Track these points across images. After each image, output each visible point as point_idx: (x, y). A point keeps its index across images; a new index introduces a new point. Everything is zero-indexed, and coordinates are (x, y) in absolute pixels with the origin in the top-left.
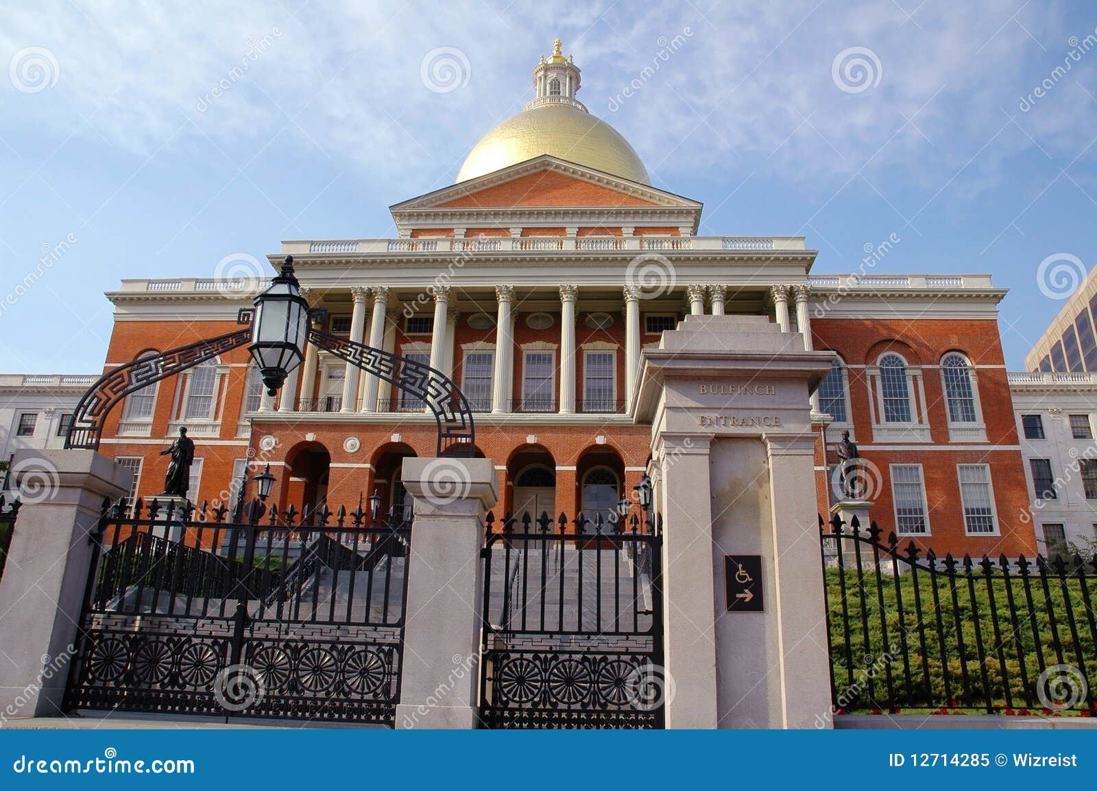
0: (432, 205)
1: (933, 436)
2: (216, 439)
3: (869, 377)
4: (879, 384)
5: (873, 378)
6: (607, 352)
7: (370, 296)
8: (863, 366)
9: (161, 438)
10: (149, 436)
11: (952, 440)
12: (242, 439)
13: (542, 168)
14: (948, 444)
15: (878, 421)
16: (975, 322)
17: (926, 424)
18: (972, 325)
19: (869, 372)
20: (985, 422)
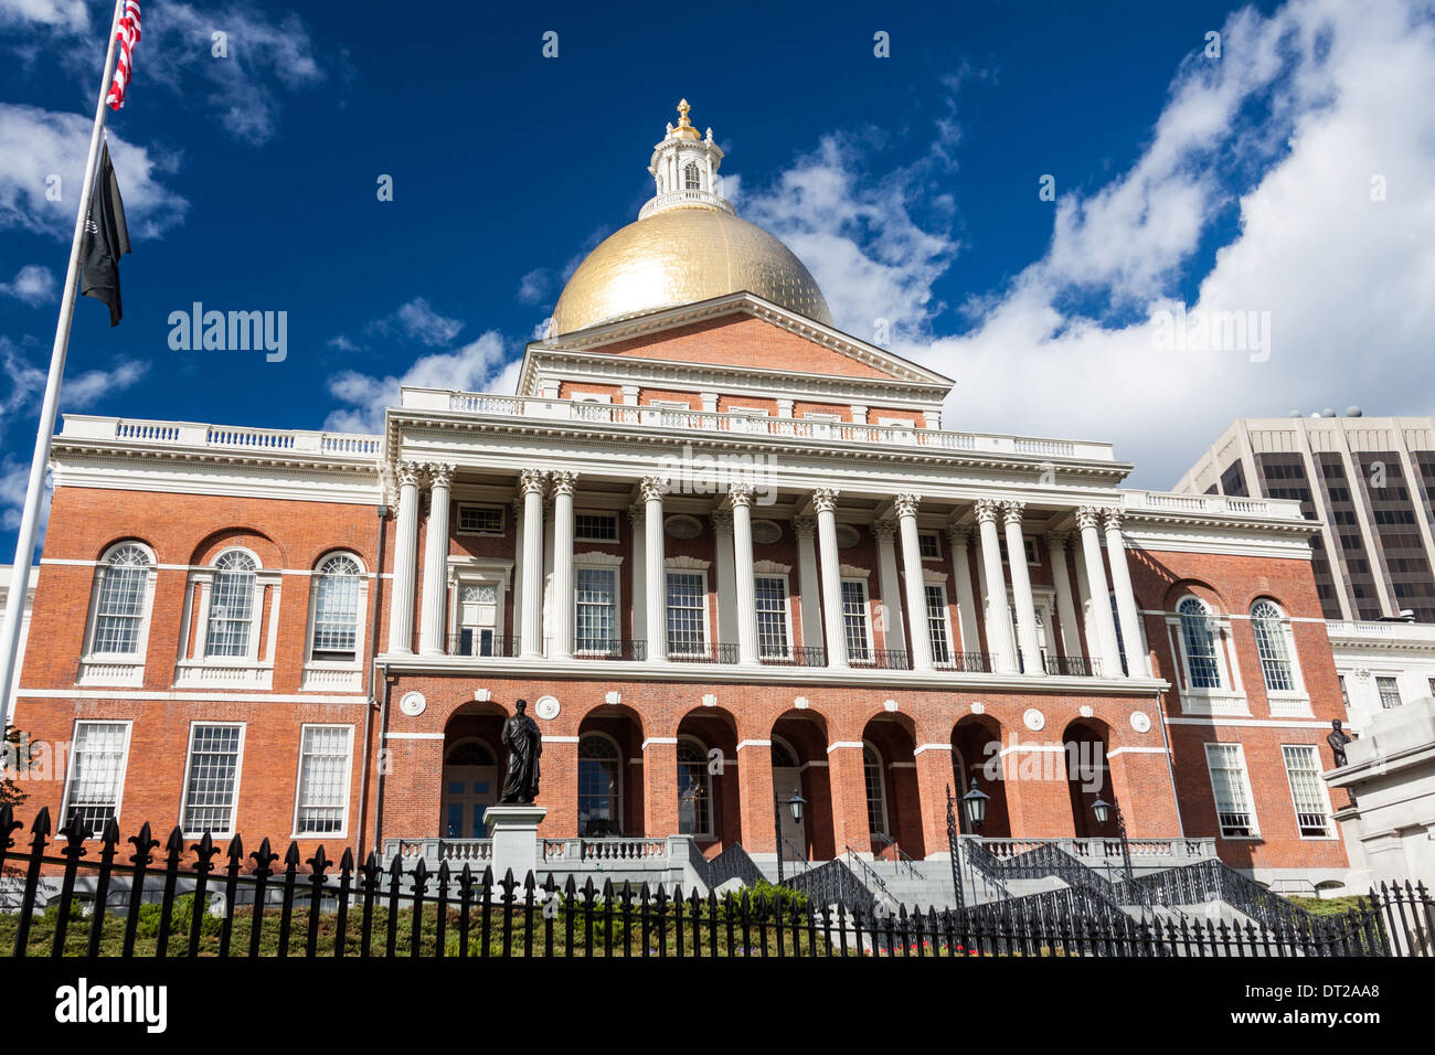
0: (587, 347)
1: (1251, 709)
2: (266, 692)
3: (1169, 628)
4: (1181, 636)
5: (1173, 628)
6: (855, 581)
7: (549, 485)
8: (1162, 613)
9: (165, 689)
10: (141, 686)
11: (1273, 715)
12: (311, 693)
13: (739, 309)
14: (1269, 719)
15: (1184, 688)
16: (1286, 562)
17: (1241, 691)
18: (1283, 565)
19: (1170, 621)
20: (1309, 690)
